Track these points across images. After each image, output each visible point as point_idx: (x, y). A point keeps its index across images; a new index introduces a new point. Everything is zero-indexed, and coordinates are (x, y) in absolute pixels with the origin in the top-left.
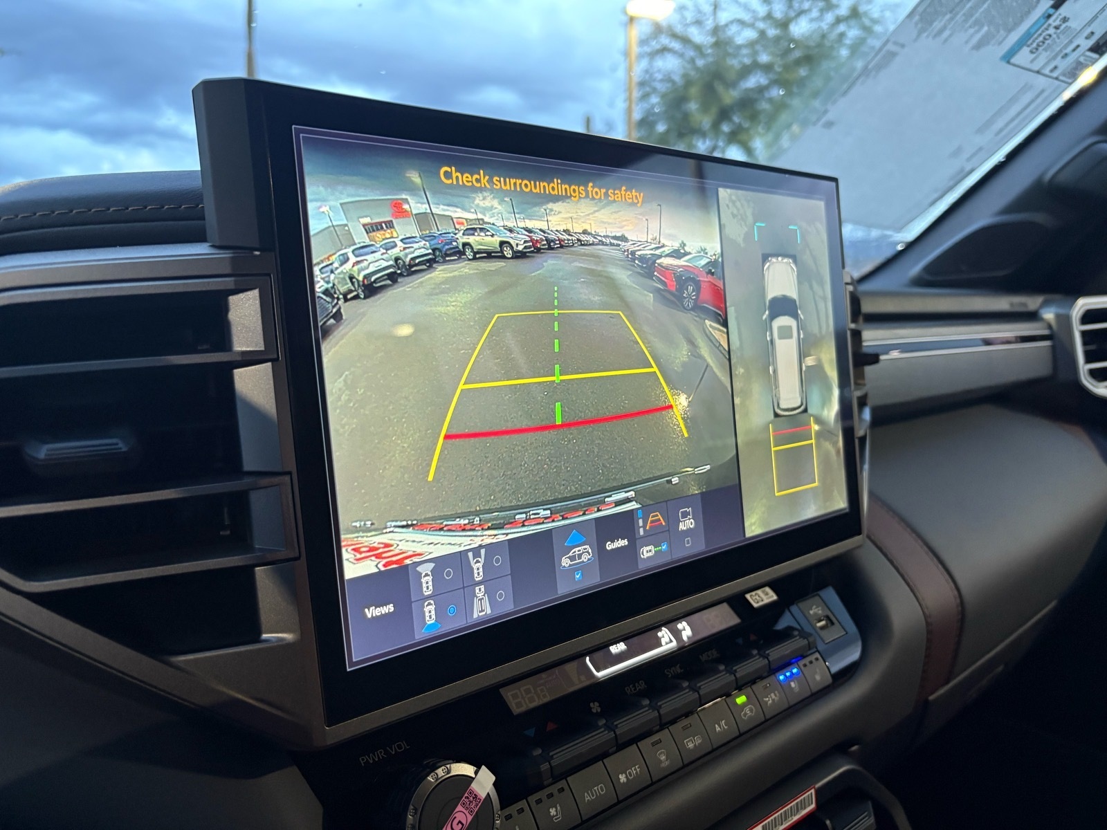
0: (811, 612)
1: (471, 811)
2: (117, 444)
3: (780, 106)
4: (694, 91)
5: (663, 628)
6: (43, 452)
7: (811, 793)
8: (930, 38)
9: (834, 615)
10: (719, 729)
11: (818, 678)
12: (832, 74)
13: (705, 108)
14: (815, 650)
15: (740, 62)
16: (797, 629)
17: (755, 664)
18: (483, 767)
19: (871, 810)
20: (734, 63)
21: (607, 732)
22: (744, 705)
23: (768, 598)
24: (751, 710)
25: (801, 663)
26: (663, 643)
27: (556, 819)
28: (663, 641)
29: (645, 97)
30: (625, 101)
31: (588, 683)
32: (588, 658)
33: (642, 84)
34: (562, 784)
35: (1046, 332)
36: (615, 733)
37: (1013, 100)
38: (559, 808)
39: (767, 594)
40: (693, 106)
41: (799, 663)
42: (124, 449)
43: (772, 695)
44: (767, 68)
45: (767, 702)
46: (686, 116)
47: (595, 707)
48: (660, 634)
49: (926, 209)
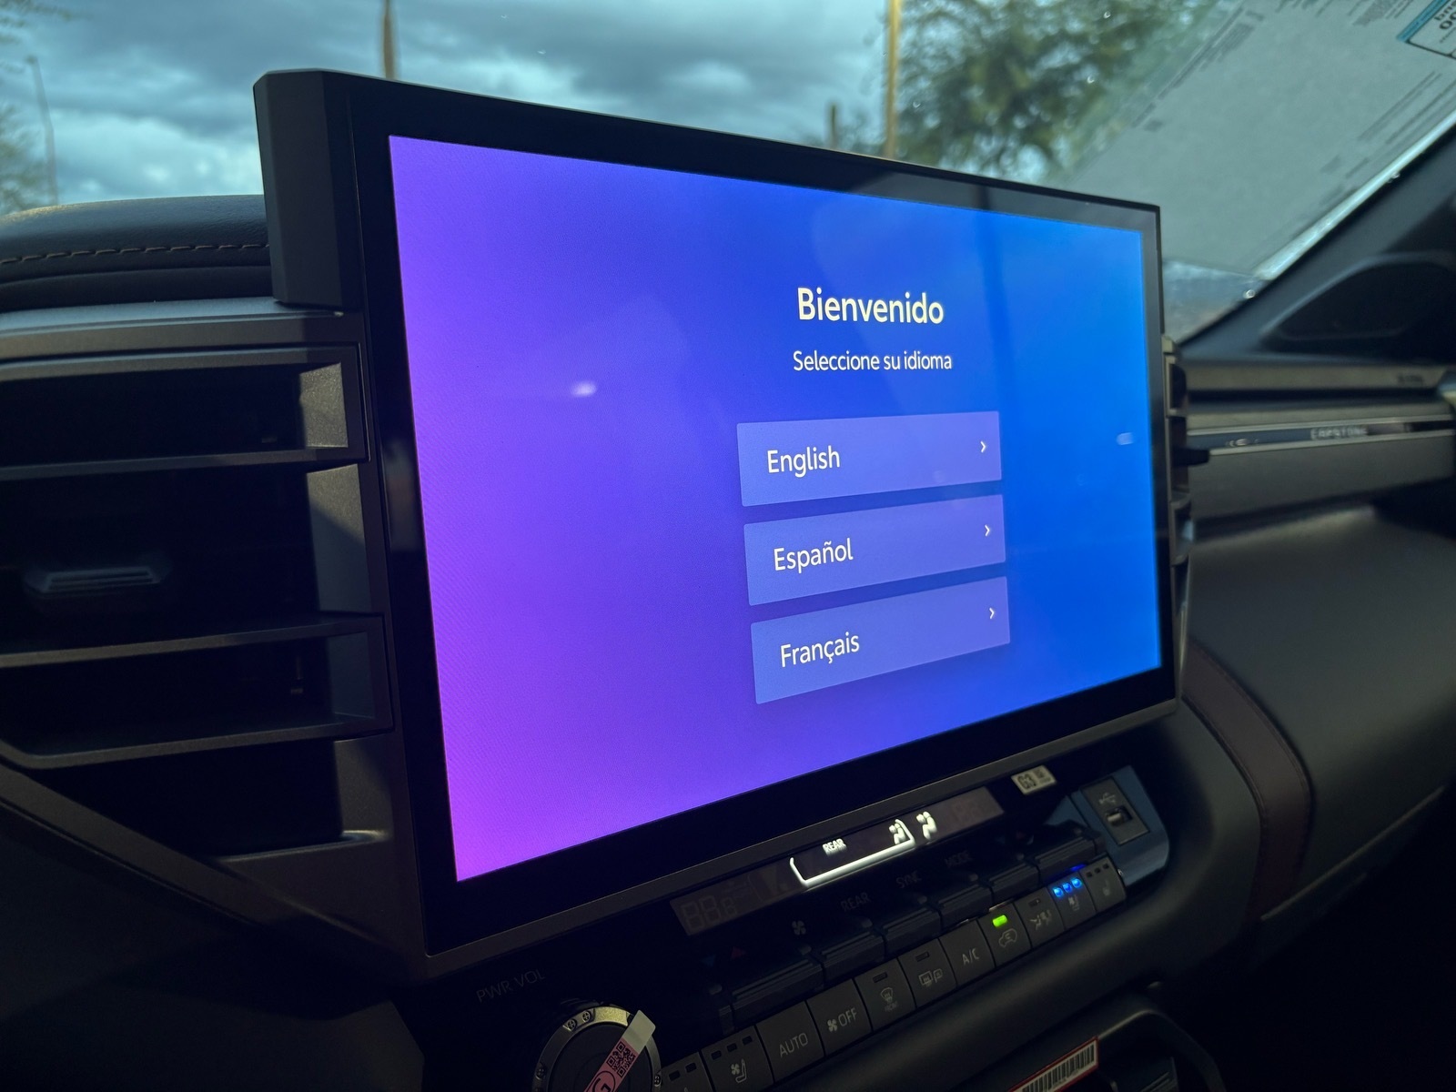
0: (1102, 802)
1: (621, 1072)
2: (145, 574)
3: (1094, 93)
4: (977, 72)
5: (897, 821)
6: (48, 582)
7: (1092, 1047)
8: (1299, 7)
9: (1133, 807)
10: (967, 960)
11: (1107, 892)
12: (1168, 48)
13: (991, 96)
14: (1104, 854)
15: (1042, 32)
16: (1081, 827)
17: (1019, 873)
18: (640, 1012)
19: (1174, 1070)
20: (1034, 33)
21: (811, 965)
22: (1003, 927)
23: (1042, 782)
24: (1012, 935)
25: (1085, 871)
26: (896, 841)
27: (739, 1080)
28: (896, 838)
29: (911, 79)
30: (883, 85)
31: (790, 894)
32: (792, 860)
33: (907, 62)
34: (750, 1031)
35: (1447, 417)
36: (822, 966)
37: (1414, 94)
38: (743, 1064)
39: (1041, 776)
40: (975, 93)
41: (1081, 871)
42: (155, 582)
43: (1043, 914)
44: (1079, 40)
45: (1034, 924)
46: (966, 106)
47: (799, 927)
48: (892, 828)
49: (1288, 243)
